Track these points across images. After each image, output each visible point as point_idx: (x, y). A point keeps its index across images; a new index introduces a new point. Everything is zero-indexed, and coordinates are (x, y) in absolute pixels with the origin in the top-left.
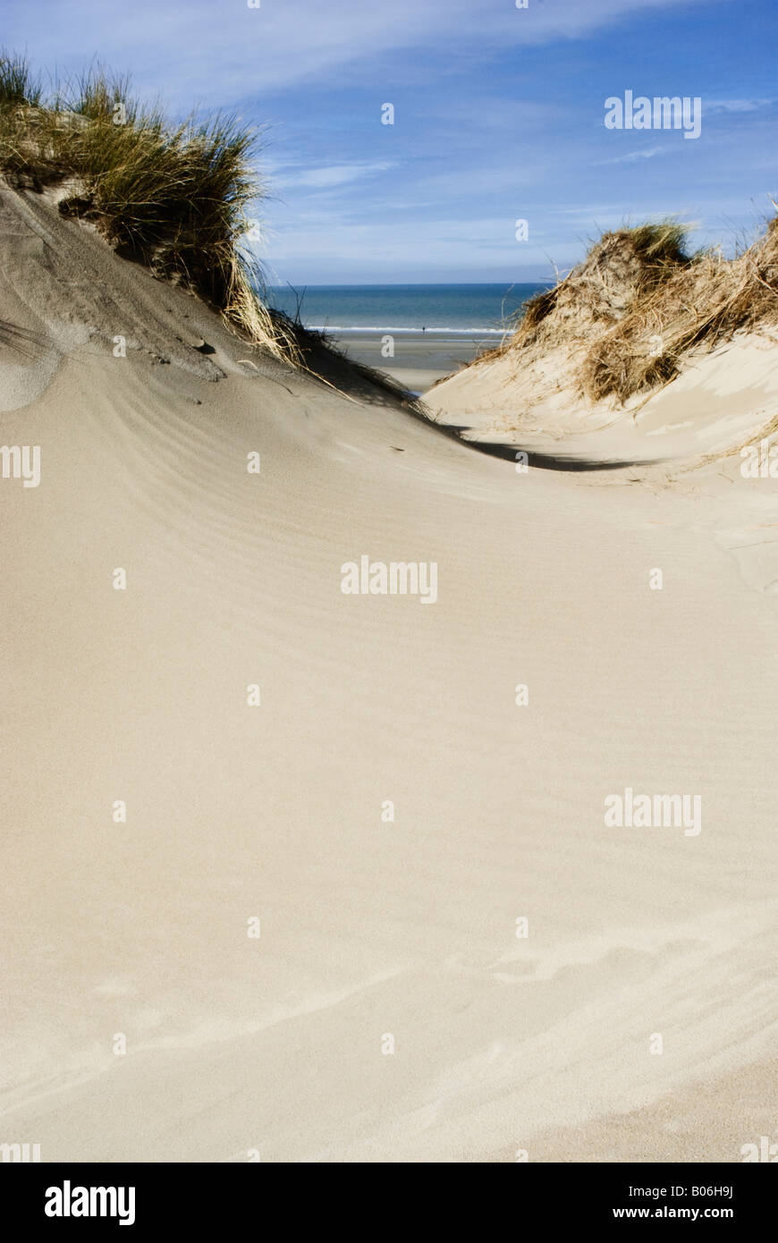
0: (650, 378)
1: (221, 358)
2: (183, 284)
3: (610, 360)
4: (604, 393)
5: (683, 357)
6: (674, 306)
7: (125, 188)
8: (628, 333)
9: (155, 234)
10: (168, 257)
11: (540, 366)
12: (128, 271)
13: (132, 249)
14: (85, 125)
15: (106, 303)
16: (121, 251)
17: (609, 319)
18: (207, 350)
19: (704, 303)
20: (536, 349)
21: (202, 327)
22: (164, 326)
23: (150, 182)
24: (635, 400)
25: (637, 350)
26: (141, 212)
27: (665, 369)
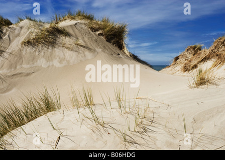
0: (193, 68)
1: (121, 55)
2: (116, 46)
3: (187, 66)
4: (185, 71)
5: (199, 65)
6: (198, 57)
7: (108, 32)
8: (190, 61)
9: (112, 38)
10: (114, 42)
11: (176, 68)
12: (108, 43)
13: (108, 40)
14: (102, 23)
15: (104, 47)
16: (107, 41)
17: (188, 60)
18: (119, 54)
19: (203, 56)
20: (176, 65)
21: (118, 51)
22: (112, 51)
23: (112, 31)
24: (190, 72)
25: (191, 64)
26: (110, 35)
27: (195, 66)
